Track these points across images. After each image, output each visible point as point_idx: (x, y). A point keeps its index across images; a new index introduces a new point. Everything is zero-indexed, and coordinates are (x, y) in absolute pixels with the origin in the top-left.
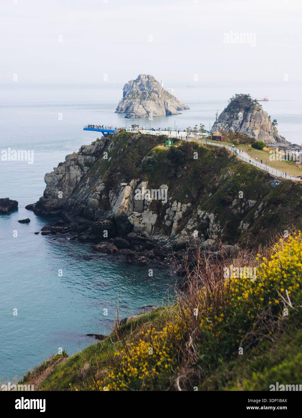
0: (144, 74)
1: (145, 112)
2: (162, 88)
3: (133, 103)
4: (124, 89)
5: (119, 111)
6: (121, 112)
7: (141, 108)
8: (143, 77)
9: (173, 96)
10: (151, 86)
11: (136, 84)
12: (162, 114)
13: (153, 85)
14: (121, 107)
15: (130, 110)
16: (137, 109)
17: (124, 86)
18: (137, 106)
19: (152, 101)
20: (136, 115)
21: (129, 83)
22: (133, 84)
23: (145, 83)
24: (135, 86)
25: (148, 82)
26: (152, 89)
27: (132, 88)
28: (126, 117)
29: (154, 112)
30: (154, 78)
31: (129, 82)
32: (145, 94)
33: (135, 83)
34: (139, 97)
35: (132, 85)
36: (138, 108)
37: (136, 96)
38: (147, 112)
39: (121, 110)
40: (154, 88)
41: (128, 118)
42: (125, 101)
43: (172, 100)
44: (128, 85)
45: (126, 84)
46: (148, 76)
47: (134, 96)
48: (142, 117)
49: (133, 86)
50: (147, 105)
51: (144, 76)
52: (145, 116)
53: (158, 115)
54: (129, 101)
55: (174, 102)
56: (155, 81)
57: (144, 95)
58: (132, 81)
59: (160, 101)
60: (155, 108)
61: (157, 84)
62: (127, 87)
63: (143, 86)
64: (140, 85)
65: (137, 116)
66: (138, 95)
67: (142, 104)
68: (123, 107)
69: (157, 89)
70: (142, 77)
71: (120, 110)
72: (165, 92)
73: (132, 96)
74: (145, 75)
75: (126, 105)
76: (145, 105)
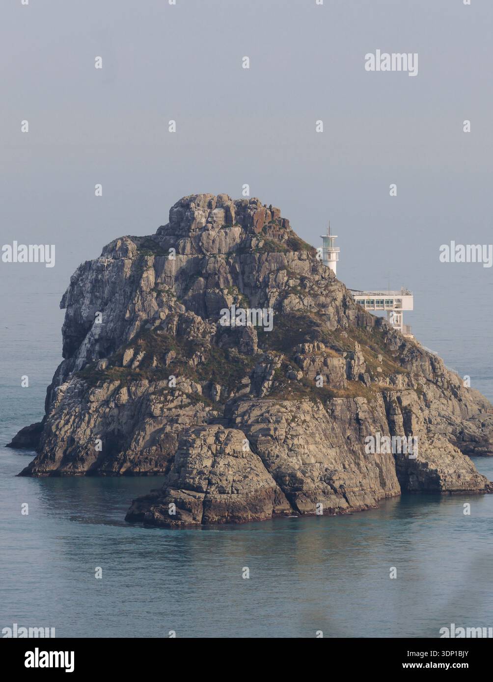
0: (213, 193)
1: (264, 481)
2: (340, 296)
3: (156, 409)
4: (70, 300)
5: (53, 467)
6: (68, 468)
7: (236, 455)
8: (210, 220)
9: (416, 352)
10: (266, 284)
11: (159, 268)
12: (381, 493)
13: (283, 276)
14: (65, 431)
15: (131, 454)
16: (208, 463)
17: (73, 284)
18: (211, 440)
19: (307, 405)
20: (207, 504)
21: (108, 260)
22: (140, 266)
23: (221, 259)
24: (150, 275)
25: (242, 249)
26: (272, 301)
27: (130, 298)
28: (132, 519)
29: (328, 479)
30: (284, 223)
31: (109, 250)
32: (237, 344)
33: (150, 260)
34: (193, 362)
35: (127, 272)
36: (220, 453)
37: (172, 354)
38: (278, 477)
39: (66, 459)
40: (284, 295)
41: (151, 523)
42: (100, 394)
43: (417, 375)
44: (101, 269)
45: (86, 267)
46: (242, 207)
47: (162, 359)
48: (249, 515)
49: (135, 281)
50: (282, 433)
51: (219, 213)
52: (268, 510)
53: (357, 502)
54: (124, 390)
55: (430, 395)
56: (295, 245)
57: (234, 351)
58: (132, 246)
59: (361, 400)
60: (332, 453)
61: (306, 265)
62: (97, 284)
63: (211, 278)
64: (186, 276)
65: (218, 507)
66: (190, 348)
67: (245, 428)
68: (83, 434)
69: (308, 300)
70: (200, 216)
71: (59, 454)
72: (361, 319)
73: (147, 359)
74: (220, 203)
75: (106, 420)
76: (266, 432)
